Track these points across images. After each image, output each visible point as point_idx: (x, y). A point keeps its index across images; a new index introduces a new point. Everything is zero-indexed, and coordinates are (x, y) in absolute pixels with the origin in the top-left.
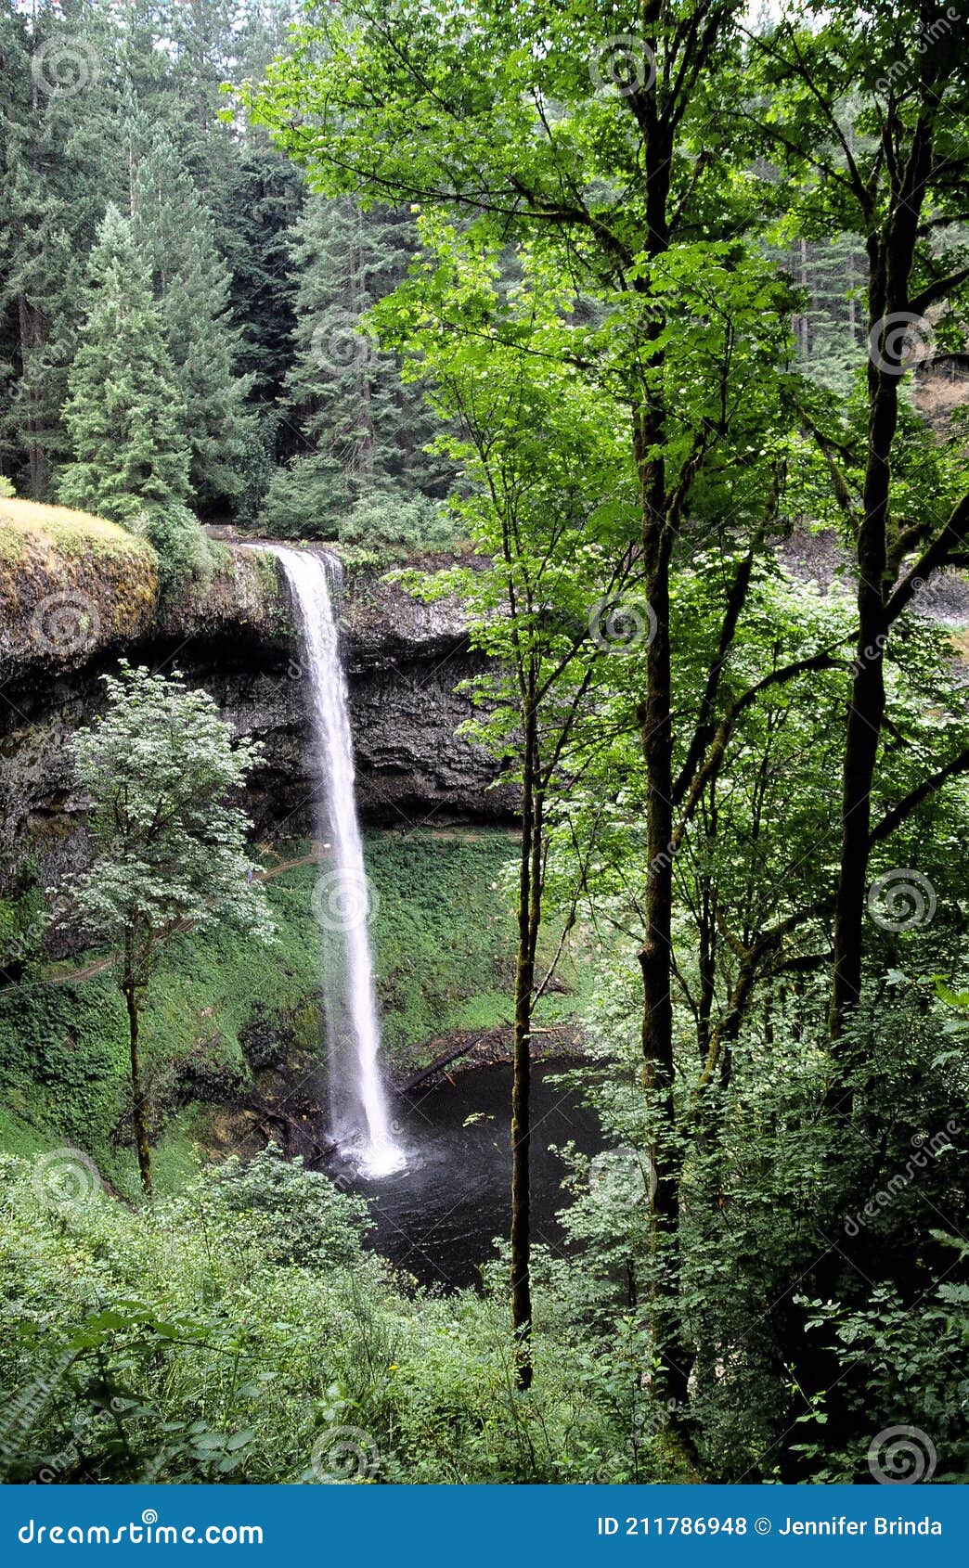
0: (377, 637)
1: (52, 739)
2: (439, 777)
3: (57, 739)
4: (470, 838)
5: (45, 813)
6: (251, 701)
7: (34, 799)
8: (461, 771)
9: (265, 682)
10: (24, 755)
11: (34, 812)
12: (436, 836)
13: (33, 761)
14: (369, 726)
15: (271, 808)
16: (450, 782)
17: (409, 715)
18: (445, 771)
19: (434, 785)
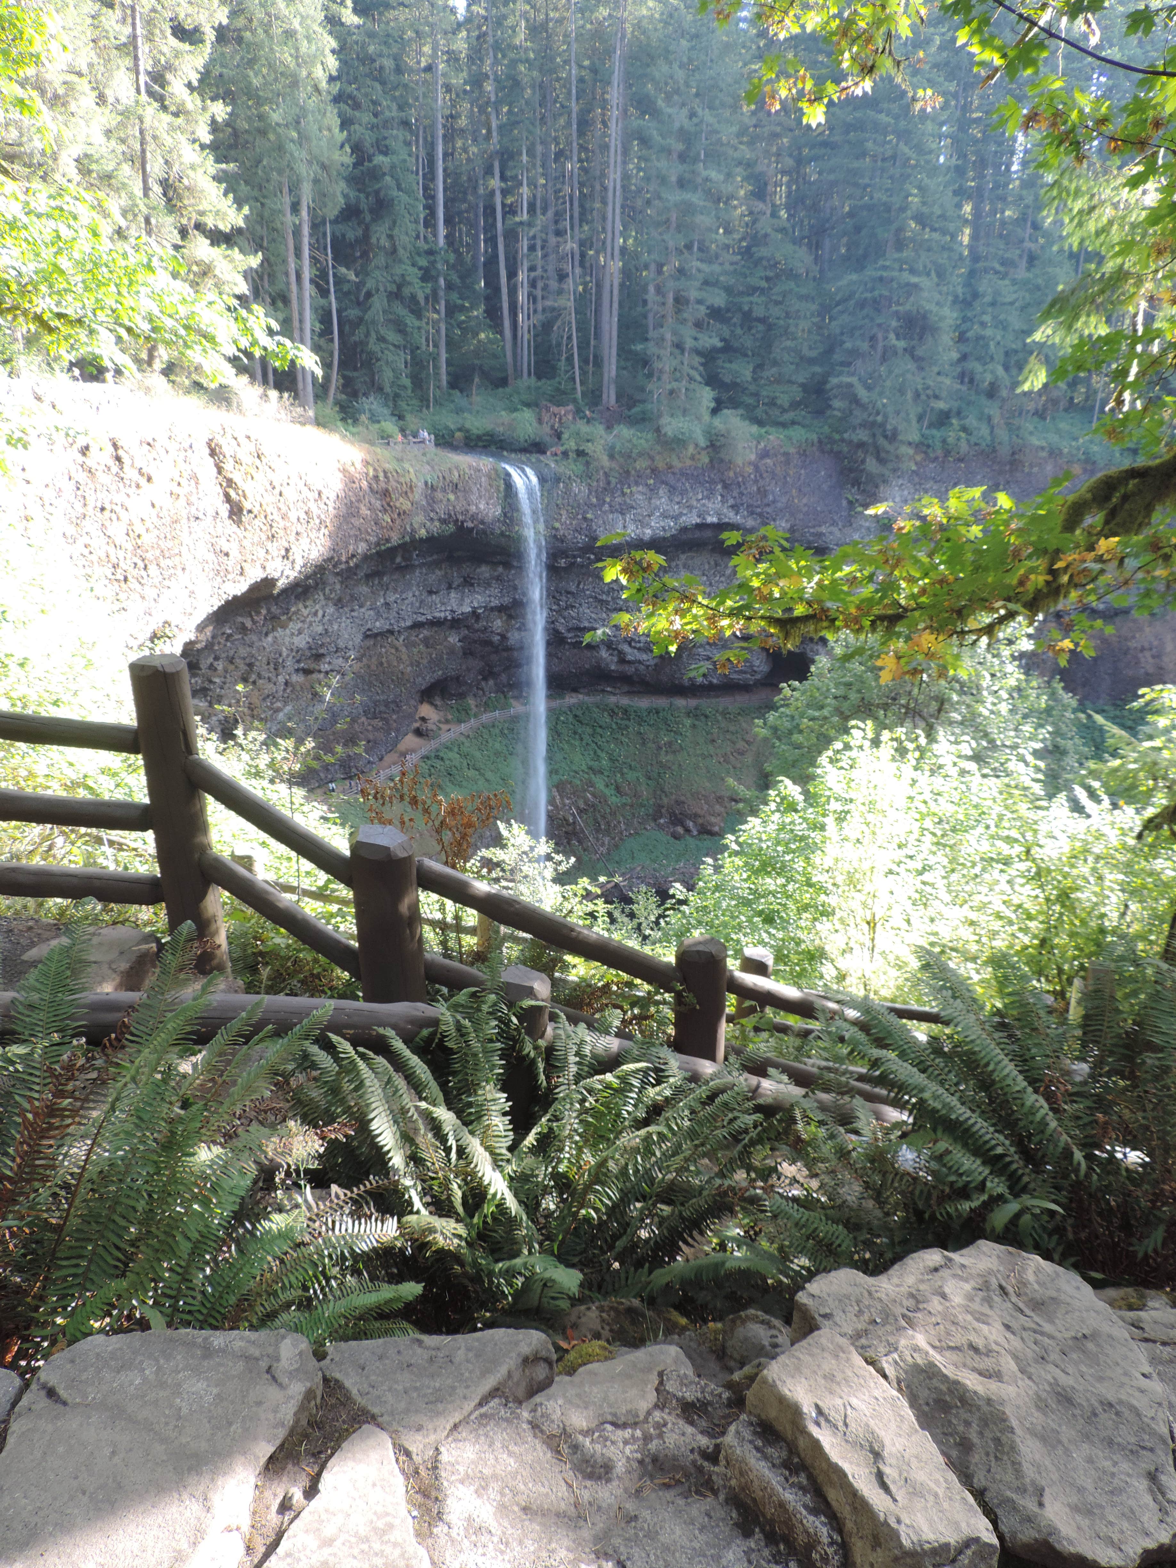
0: (582, 539)
1: (316, 614)
2: (621, 653)
3: (320, 613)
4: (643, 703)
5: (307, 672)
6: (472, 585)
7: (298, 661)
8: (639, 649)
9: (484, 571)
10: (294, 626)
11: (297, 670)
12: (613, 699)
13: (300, 632)
14: (567, 608)
15: (480, 672)
16: (629, 658)
17: (601, 601)
18: (626, 648)
19: (615, 659)
